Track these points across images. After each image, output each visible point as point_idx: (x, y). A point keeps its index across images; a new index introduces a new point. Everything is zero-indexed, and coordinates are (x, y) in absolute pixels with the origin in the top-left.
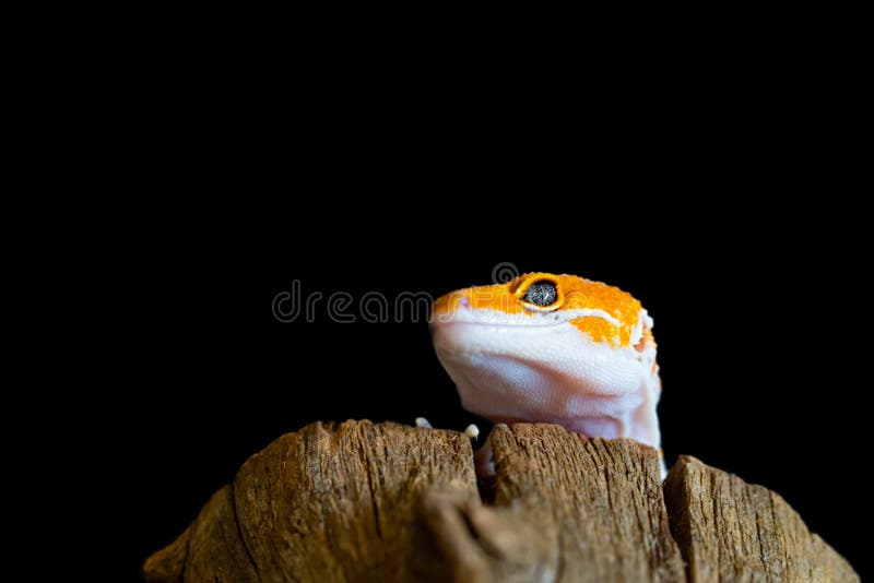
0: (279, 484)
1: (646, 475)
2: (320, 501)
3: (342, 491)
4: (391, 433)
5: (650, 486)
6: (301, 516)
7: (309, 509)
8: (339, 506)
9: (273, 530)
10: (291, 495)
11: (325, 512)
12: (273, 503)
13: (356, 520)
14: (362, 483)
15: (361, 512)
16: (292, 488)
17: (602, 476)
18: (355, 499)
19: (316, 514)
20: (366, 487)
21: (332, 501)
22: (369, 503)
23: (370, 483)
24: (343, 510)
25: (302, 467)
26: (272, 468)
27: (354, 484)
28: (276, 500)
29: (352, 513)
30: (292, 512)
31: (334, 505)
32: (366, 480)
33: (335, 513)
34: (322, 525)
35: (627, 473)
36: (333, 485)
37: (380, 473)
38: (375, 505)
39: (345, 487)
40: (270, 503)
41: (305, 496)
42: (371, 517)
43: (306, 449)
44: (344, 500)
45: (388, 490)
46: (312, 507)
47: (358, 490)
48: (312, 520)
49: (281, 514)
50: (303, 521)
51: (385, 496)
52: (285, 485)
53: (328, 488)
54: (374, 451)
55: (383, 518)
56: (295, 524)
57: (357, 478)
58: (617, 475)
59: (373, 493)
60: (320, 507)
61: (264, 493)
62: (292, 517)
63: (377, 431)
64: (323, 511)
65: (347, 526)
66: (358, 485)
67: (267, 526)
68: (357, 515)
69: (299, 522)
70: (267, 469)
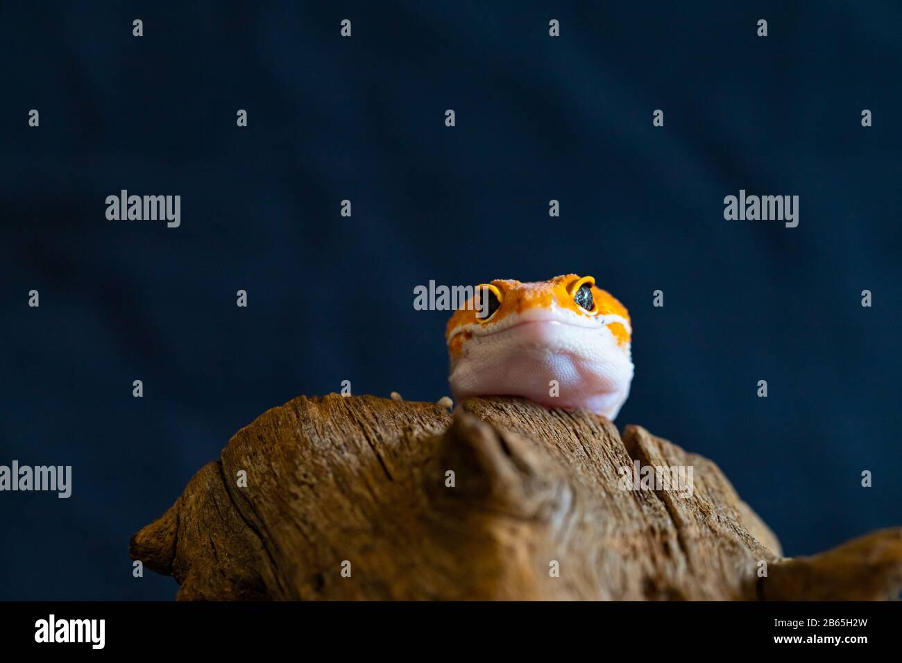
0: (277, 448)
1: (608, 436)
2: (323, 456)
3: (343, 447)
4: (373, 403)
5: (614, 444)
6: (307, 470)
7: (313, 463)
8: (343, 458)
9: (279, 486)
10: (291, 456)
11: (331, 464)
12: (273, 464)
13: (364, 469)
14: (360, 441)
15: (367, 462)
16: (292, 449)
17: (573, 435)
18: (358, 452)
19: (322, 467)
20: (365, 442)
21: (336, 455)
22: (371, 454)
23: (368, 439)
24: (348, 462)
25: (298, 431)
26: (265, 436)
27: (354, 441)
28: (276, 460)
29: (358, 464)
30: (296, 468)
31: (338, 458)
32: (363, 437)
33: (341, 466)
34: (331, 475)
35: (593, 433)
36: (333, 443)
37: (376, 432)
38: (378, 456)
39: (345, 444)
40: (269, 465)
41: (307, 454)
42: (377, 465)
43: (298, 417)
44: (347, 455)
45: (387, 443)
46: (317, 462)
47: (359, 446)
48: (318, 472)
49: (284, 472)
50: (310, 474)
51: (386, 448)
52: (282, 448)
53: (328, 446)
54: (364, 416)
55: (390, 466)
56: (302, 478)
57: (354, 436)
58: (585, 435)
59: (373, 447)
60: (324, 462)
61: (261, 457)
62: (297, 473)
63: (361, 401)
64: (328, 464)
65: (356, 474)
66: (357, 442)
67: (269, 484)
68: (362, 464)
69: (305, 476)
70: (260, 438)
